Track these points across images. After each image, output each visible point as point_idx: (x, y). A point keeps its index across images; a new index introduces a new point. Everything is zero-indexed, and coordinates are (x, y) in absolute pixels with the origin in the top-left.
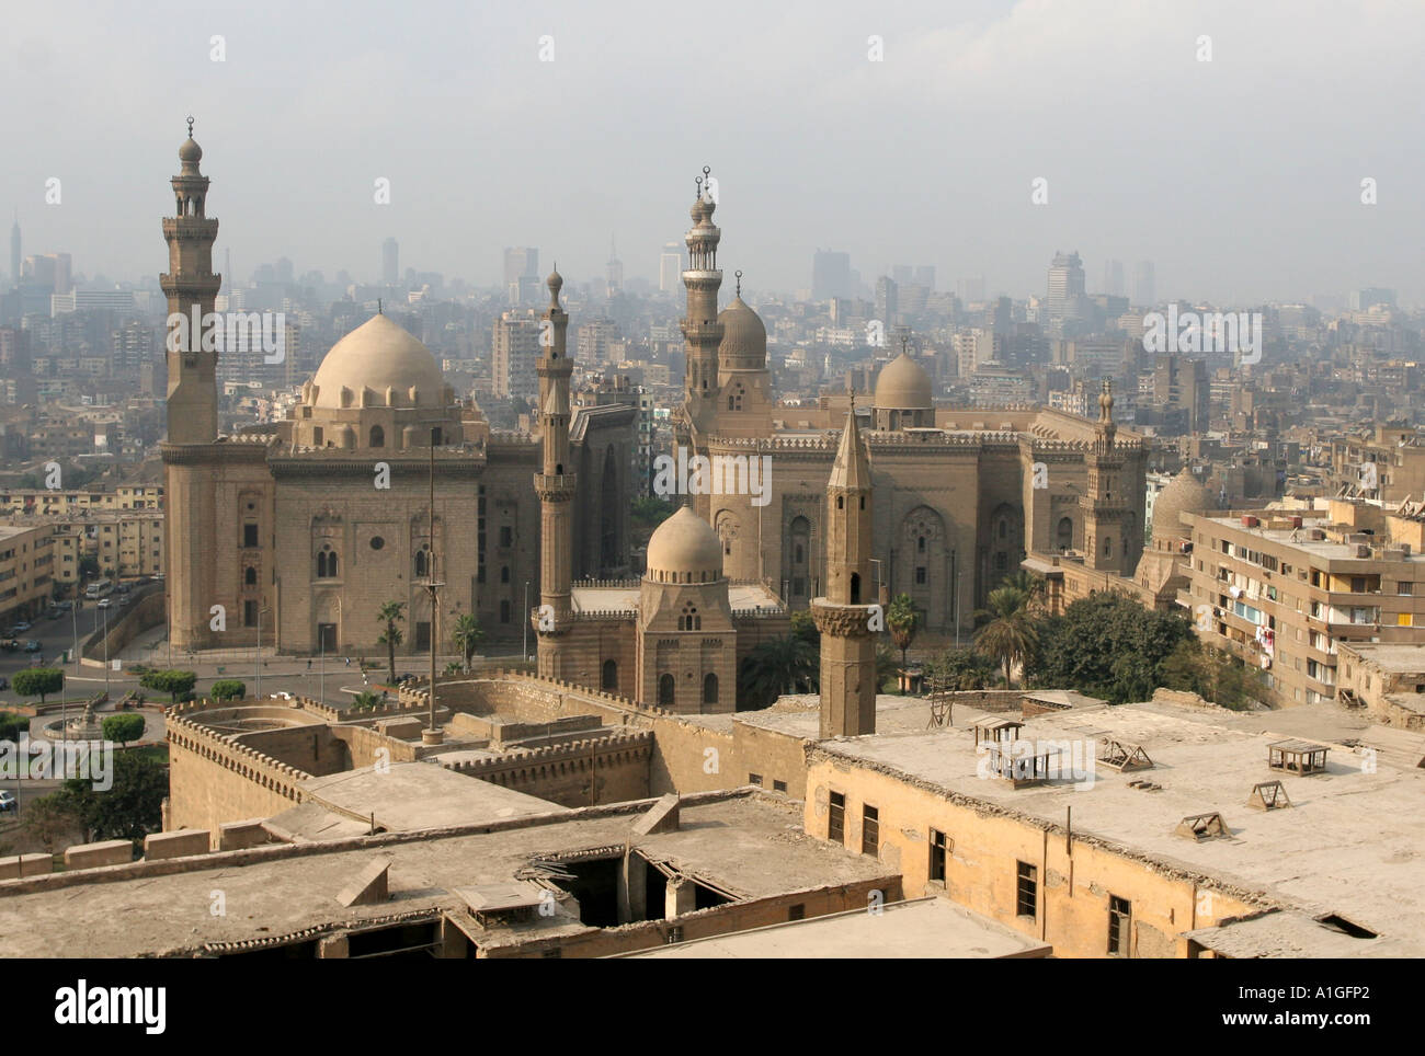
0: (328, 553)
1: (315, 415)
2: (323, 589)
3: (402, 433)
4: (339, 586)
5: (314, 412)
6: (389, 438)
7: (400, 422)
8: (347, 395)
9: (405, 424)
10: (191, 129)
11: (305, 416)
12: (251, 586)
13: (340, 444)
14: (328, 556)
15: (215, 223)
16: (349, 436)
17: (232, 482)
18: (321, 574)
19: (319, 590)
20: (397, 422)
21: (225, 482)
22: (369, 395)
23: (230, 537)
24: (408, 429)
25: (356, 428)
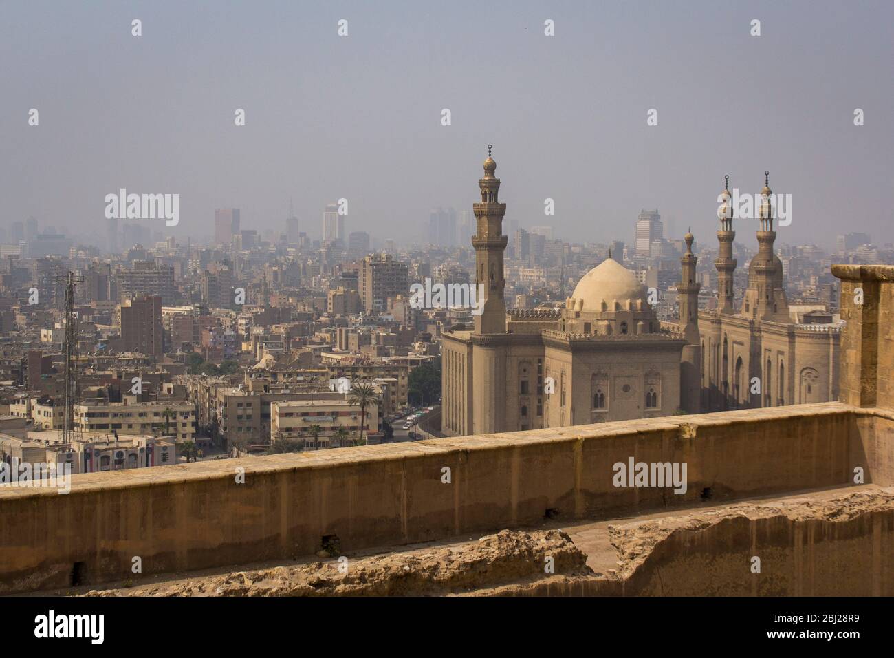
0: (599, 394)
1: (582, 317)
2: (597, 415)
3: (637, 326)
4: (606, 413)
5: (581, 314)
6: (630, 328)
7: (636, 320)
8: (604, 306)
9: (638, 320)
10: (490, 152)
11: (576, 317)
12: (524, 417)
13: (604, 332)
14: (599, 396)
15: (504, 206)
16: (609, 328)
17: (515, 356)
18: (596, 407)
19: (595, 415)
20: (634, 320)
21: (511, 356)
22: (617, 306)
23: (514, 388)
24: (641, 323)
25: (613, 323)
